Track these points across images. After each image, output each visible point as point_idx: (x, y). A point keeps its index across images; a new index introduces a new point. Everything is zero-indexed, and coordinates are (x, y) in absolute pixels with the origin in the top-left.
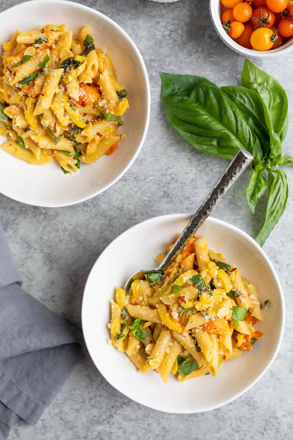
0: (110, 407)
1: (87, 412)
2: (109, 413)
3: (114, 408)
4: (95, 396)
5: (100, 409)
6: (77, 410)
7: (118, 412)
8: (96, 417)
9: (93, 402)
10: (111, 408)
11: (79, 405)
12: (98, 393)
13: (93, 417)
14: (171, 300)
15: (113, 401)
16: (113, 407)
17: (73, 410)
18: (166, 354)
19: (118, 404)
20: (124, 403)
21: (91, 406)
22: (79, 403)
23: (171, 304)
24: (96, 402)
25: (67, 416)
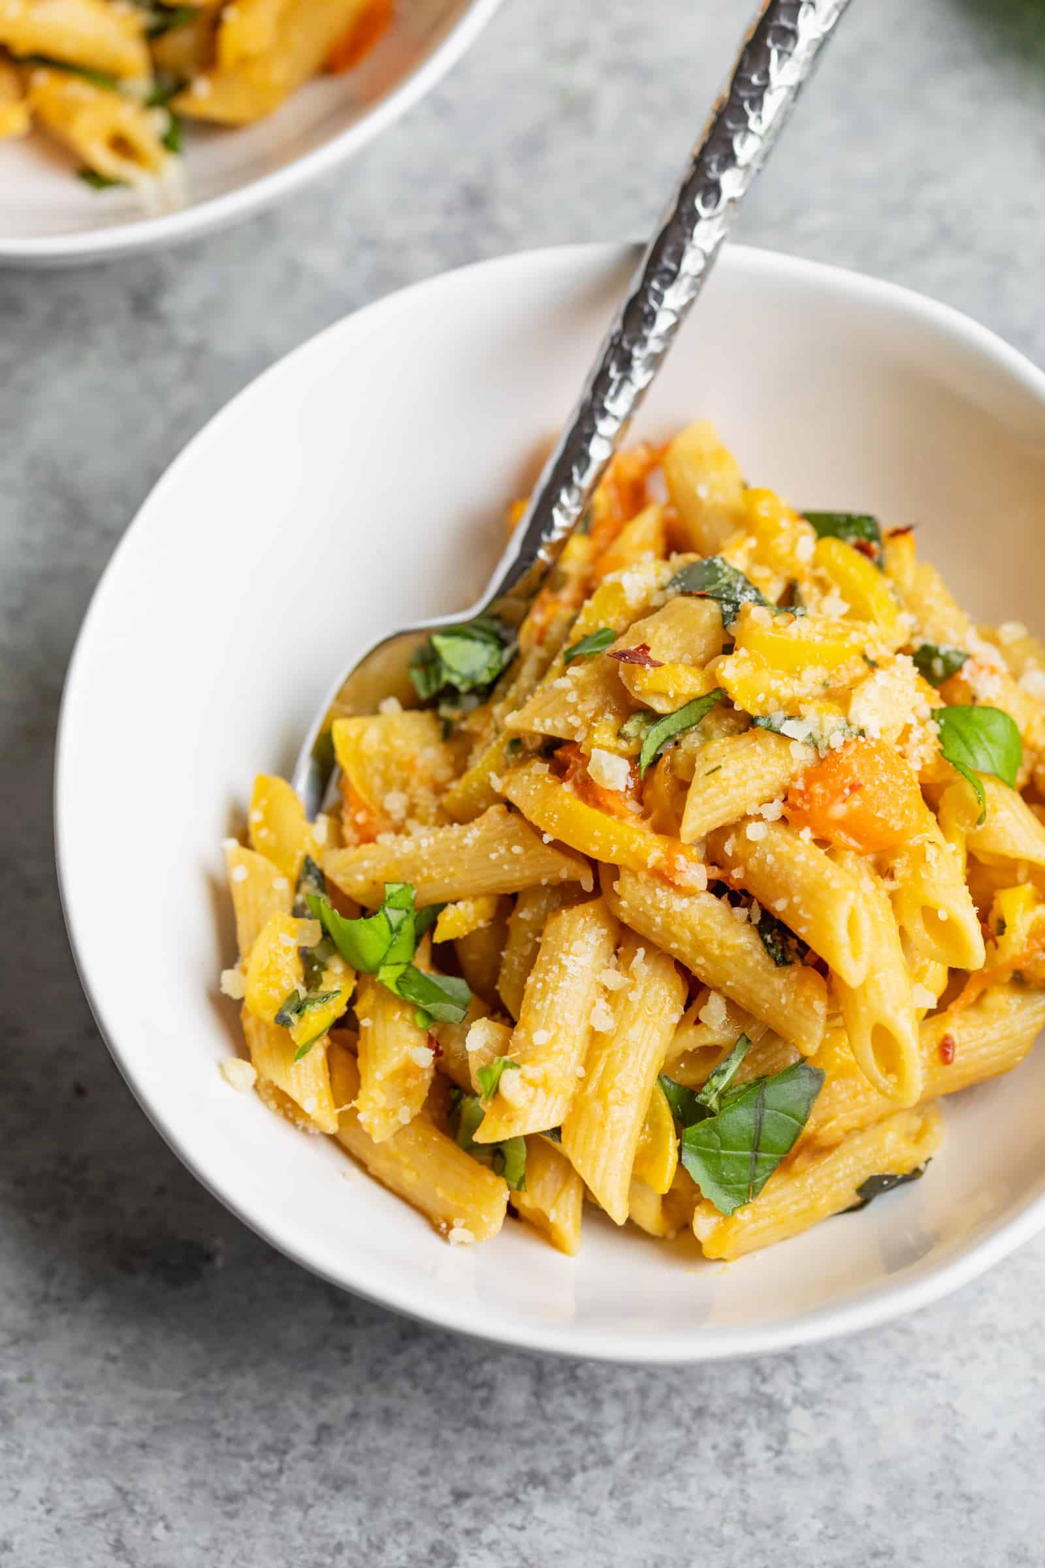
0: (440, 1495)
1: (293, 1515)
2: (432, 1534)
3: (468, 1504)
4: (355, 1416)
5: (376, 1502)
6: (231, 1498)
7: (489, 1534)
8: (347, 1553)
9: (335, 1453)
10: (448, 1499)
11: (244, 1465)
12: (376, 1400)
13: (323, 1549)
14: (572, 698)
15: (462, 1457)
16: (459, 1496)
17: (200, 1498)
18: (595, 1038)
19: (495, 1480)
20: (535, 1479)
21: (323, 1479)
22: (250, 1458)
23: (575, 721)
24: (353, 1459)
25: (159, 1530)
